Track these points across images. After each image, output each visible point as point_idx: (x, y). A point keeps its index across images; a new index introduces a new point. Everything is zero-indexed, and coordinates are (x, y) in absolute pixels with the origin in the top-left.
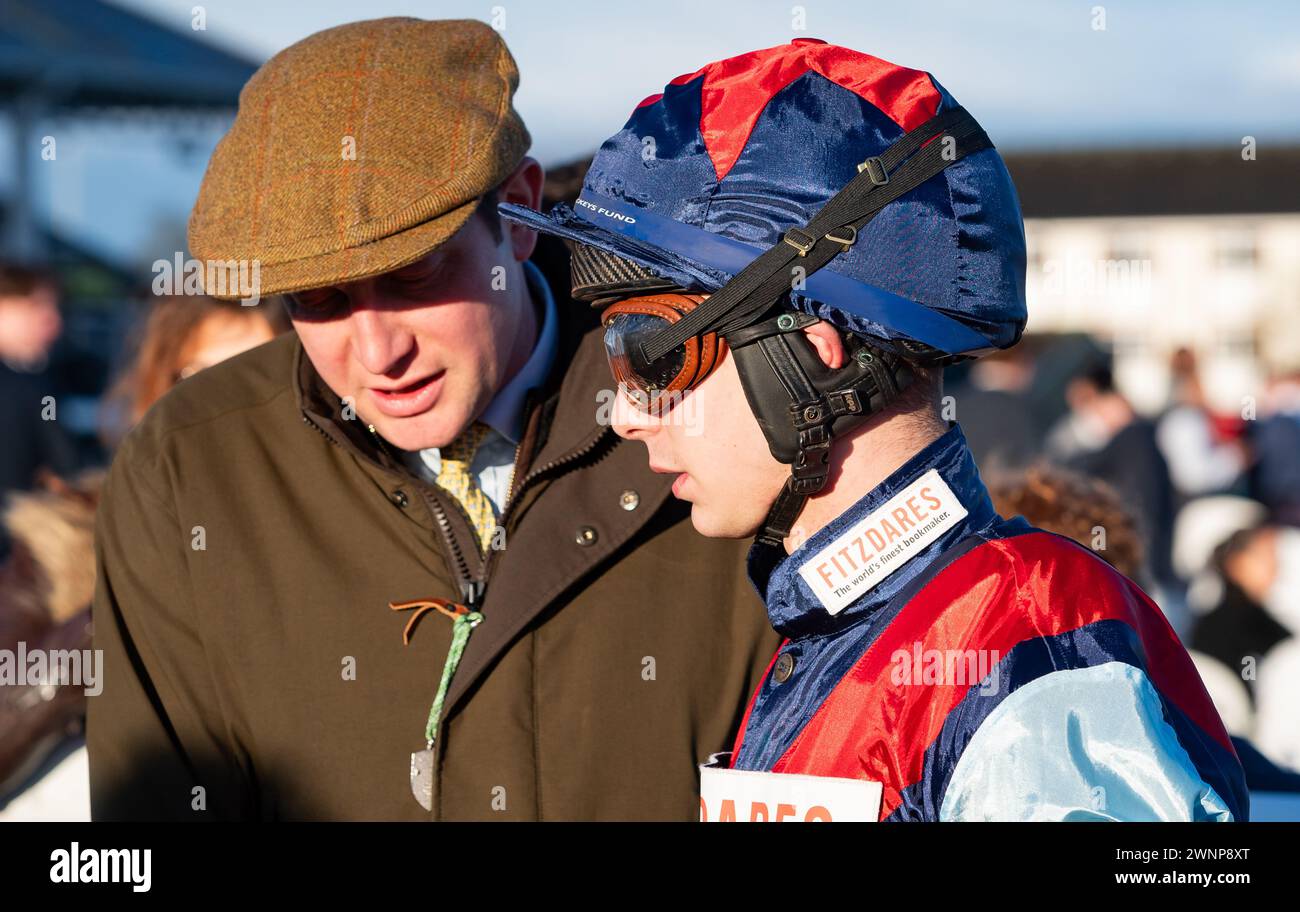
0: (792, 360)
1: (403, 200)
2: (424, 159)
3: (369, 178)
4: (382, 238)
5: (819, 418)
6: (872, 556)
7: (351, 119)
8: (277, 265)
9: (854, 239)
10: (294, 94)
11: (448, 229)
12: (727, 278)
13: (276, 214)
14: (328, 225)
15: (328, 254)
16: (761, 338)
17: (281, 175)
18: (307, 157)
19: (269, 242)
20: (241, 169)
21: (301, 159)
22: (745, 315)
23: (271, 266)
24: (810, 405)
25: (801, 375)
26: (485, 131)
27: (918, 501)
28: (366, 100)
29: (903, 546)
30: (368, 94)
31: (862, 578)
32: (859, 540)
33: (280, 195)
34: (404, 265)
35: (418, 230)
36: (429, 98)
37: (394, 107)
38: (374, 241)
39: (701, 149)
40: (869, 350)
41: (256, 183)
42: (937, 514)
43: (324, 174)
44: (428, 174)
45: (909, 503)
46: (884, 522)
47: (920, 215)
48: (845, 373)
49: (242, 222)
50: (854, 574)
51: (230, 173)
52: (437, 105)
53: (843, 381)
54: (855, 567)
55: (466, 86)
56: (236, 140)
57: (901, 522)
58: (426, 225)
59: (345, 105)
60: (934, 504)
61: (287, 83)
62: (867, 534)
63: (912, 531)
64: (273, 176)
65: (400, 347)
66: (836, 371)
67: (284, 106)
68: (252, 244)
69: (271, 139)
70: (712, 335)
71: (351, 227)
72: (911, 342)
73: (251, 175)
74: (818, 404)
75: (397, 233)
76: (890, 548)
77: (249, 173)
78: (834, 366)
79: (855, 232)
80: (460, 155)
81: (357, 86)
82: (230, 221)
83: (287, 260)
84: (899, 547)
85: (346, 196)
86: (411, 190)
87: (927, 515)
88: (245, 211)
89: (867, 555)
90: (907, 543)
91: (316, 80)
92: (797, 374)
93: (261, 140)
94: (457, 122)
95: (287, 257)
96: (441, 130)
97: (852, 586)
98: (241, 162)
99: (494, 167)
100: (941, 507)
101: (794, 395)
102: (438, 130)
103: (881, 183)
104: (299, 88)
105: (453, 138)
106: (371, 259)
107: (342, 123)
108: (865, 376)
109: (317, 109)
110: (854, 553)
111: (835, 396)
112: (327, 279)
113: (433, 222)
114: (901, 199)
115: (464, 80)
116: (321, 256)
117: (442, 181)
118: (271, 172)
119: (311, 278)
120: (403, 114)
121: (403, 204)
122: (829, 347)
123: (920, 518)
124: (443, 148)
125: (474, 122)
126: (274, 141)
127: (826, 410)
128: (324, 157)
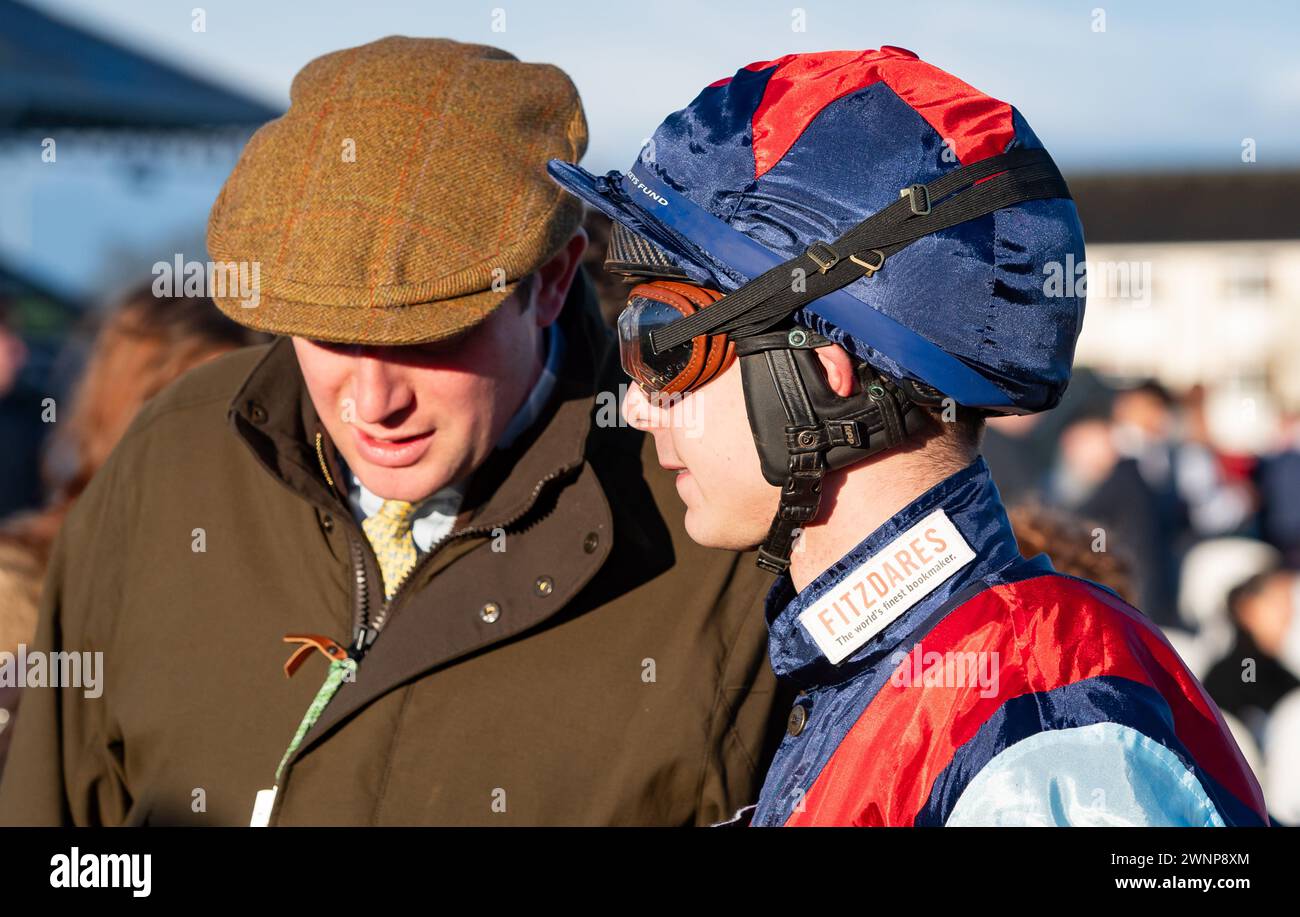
0: (798, 379)
1: (442, 268)
2: (474, 226)
3: (413, 236)
4: (412, 305)
5: (814, 445)
6: (874, 601)
7: (408, 163)
8: (297, 303)
9: (880, 266)
10: (355, 115)
11: (482, 310)
12: (744, 280)
13: (307, 246)
14: (360, 277)
15: (353, 308)
16: (769, 350)
17: (323, 204)
18: (353, 192)
19: (295, 275)
20: (281, 179)
21: (347, 194)
22: (755, 324)
23: (290, 303)
24: (806, 429)
25: (804, 397)
26: (542, 208)
27: (923, 543)
28: (429, 145)
29: (906, 591)
30: (431, 139)
31: (864, 625)
32: (861, 585)
33: (317, 227)
34: (428, 341)
35: (451, 304)
36: (493, 158)
37: (455, 162)
38: (403, 306)
39: (747, 142)
40: (883, 384)
41: (294, 202)
42: (942, 557)
43: (367, 219)
44: (473, 244)
45: (912, 545)
46: (886, 566)
47: (957, 254)
48: (852, 402)
49: (270, 240)
50: (856, 621)
51: (268, 176)
52: (500, 167)
53: (848, 412)
54: (858, 614)
55: (534, 148)
56: (281, 142)
57: (904, 565)
58: (459, 299)
59: (405, 146)
60: (940, 546)
61: (349, 100)
62: (869, 578)
63: (916, 575)
64: (314, 203)
65: (398, 400)
66: (843, 400)
67: (341, 125)
68: (275, 270)
69: (320, 157)
70: (723, 336)
71: (383, 285)
72: (922, 383)
73: (290, 190)
74: (815, 430)
75: (429, 302)
76: (892, 593)
77: (288, 187)
78: (842, 393)
79: (883, 258)
80: (511, 230)
81: (422, 127)
82: (256, 233)
83: (308, 302)
84: (902, 591)
85: (385, 248)
86: (453, 259)
87: (931, 558)
88: (275, 229)
89: (869, 600)
90: (910, 588)
91: (380, 108)
92: (800, 395)
93: (309, 154)
94: (516, 192)
95: (309, 299)
96: (498, 197)
97: (854, 633)
98: (282, 170)
99: (542, 249)
100: (947, 549)
101: (792, 417)
102: (495, 197)
103: (921, 213)
104: (361, 111)
105: (509, 209)
106: (395, 327)
107: (398, 165)
108: (873, 410)
109: (376, 142)
110: (856, 598)
111: (834, 425)
112: (346, 337)
113: (467, 297)
114: (939, 233)
115: (532, 142)
116: (345, 308)
117: (487, 255)
118: (312, 196)
119: (329, 331)
120: (462, 171)
121: (441, 274)
122: (839, 374)
123: (925, 561)
124: (495, 217)
125: (533, 195)
126: (323, 162)
127: (823, 437)
128: (371, 199)
